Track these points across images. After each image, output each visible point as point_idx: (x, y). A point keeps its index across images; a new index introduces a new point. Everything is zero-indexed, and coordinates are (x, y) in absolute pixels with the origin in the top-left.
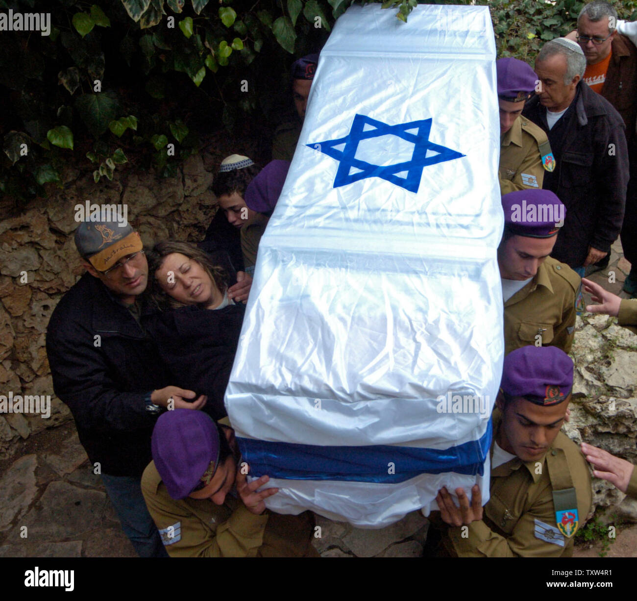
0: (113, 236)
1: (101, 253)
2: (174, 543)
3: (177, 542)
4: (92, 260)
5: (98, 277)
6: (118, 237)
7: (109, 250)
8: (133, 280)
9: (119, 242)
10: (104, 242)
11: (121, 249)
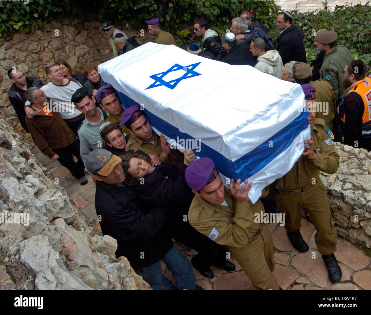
0: (106, 158)
1: (104, 167)
2: (218, 237)
3: (218, 235)
4: (99, 173)
5: (102, 181)
6: (108, 158)
7: (107, 165)
8: (120, 176)
9: (110, 161)
10: (103, 162)
11: (113, 162)
